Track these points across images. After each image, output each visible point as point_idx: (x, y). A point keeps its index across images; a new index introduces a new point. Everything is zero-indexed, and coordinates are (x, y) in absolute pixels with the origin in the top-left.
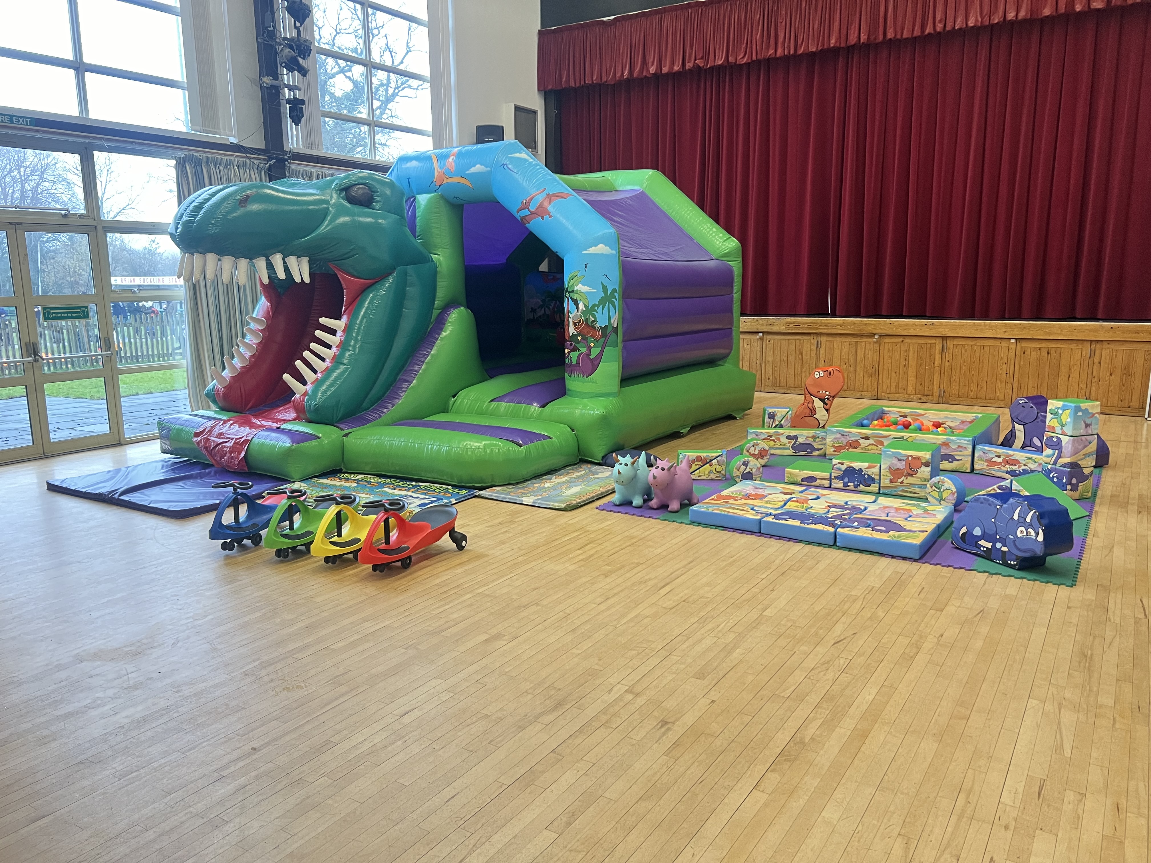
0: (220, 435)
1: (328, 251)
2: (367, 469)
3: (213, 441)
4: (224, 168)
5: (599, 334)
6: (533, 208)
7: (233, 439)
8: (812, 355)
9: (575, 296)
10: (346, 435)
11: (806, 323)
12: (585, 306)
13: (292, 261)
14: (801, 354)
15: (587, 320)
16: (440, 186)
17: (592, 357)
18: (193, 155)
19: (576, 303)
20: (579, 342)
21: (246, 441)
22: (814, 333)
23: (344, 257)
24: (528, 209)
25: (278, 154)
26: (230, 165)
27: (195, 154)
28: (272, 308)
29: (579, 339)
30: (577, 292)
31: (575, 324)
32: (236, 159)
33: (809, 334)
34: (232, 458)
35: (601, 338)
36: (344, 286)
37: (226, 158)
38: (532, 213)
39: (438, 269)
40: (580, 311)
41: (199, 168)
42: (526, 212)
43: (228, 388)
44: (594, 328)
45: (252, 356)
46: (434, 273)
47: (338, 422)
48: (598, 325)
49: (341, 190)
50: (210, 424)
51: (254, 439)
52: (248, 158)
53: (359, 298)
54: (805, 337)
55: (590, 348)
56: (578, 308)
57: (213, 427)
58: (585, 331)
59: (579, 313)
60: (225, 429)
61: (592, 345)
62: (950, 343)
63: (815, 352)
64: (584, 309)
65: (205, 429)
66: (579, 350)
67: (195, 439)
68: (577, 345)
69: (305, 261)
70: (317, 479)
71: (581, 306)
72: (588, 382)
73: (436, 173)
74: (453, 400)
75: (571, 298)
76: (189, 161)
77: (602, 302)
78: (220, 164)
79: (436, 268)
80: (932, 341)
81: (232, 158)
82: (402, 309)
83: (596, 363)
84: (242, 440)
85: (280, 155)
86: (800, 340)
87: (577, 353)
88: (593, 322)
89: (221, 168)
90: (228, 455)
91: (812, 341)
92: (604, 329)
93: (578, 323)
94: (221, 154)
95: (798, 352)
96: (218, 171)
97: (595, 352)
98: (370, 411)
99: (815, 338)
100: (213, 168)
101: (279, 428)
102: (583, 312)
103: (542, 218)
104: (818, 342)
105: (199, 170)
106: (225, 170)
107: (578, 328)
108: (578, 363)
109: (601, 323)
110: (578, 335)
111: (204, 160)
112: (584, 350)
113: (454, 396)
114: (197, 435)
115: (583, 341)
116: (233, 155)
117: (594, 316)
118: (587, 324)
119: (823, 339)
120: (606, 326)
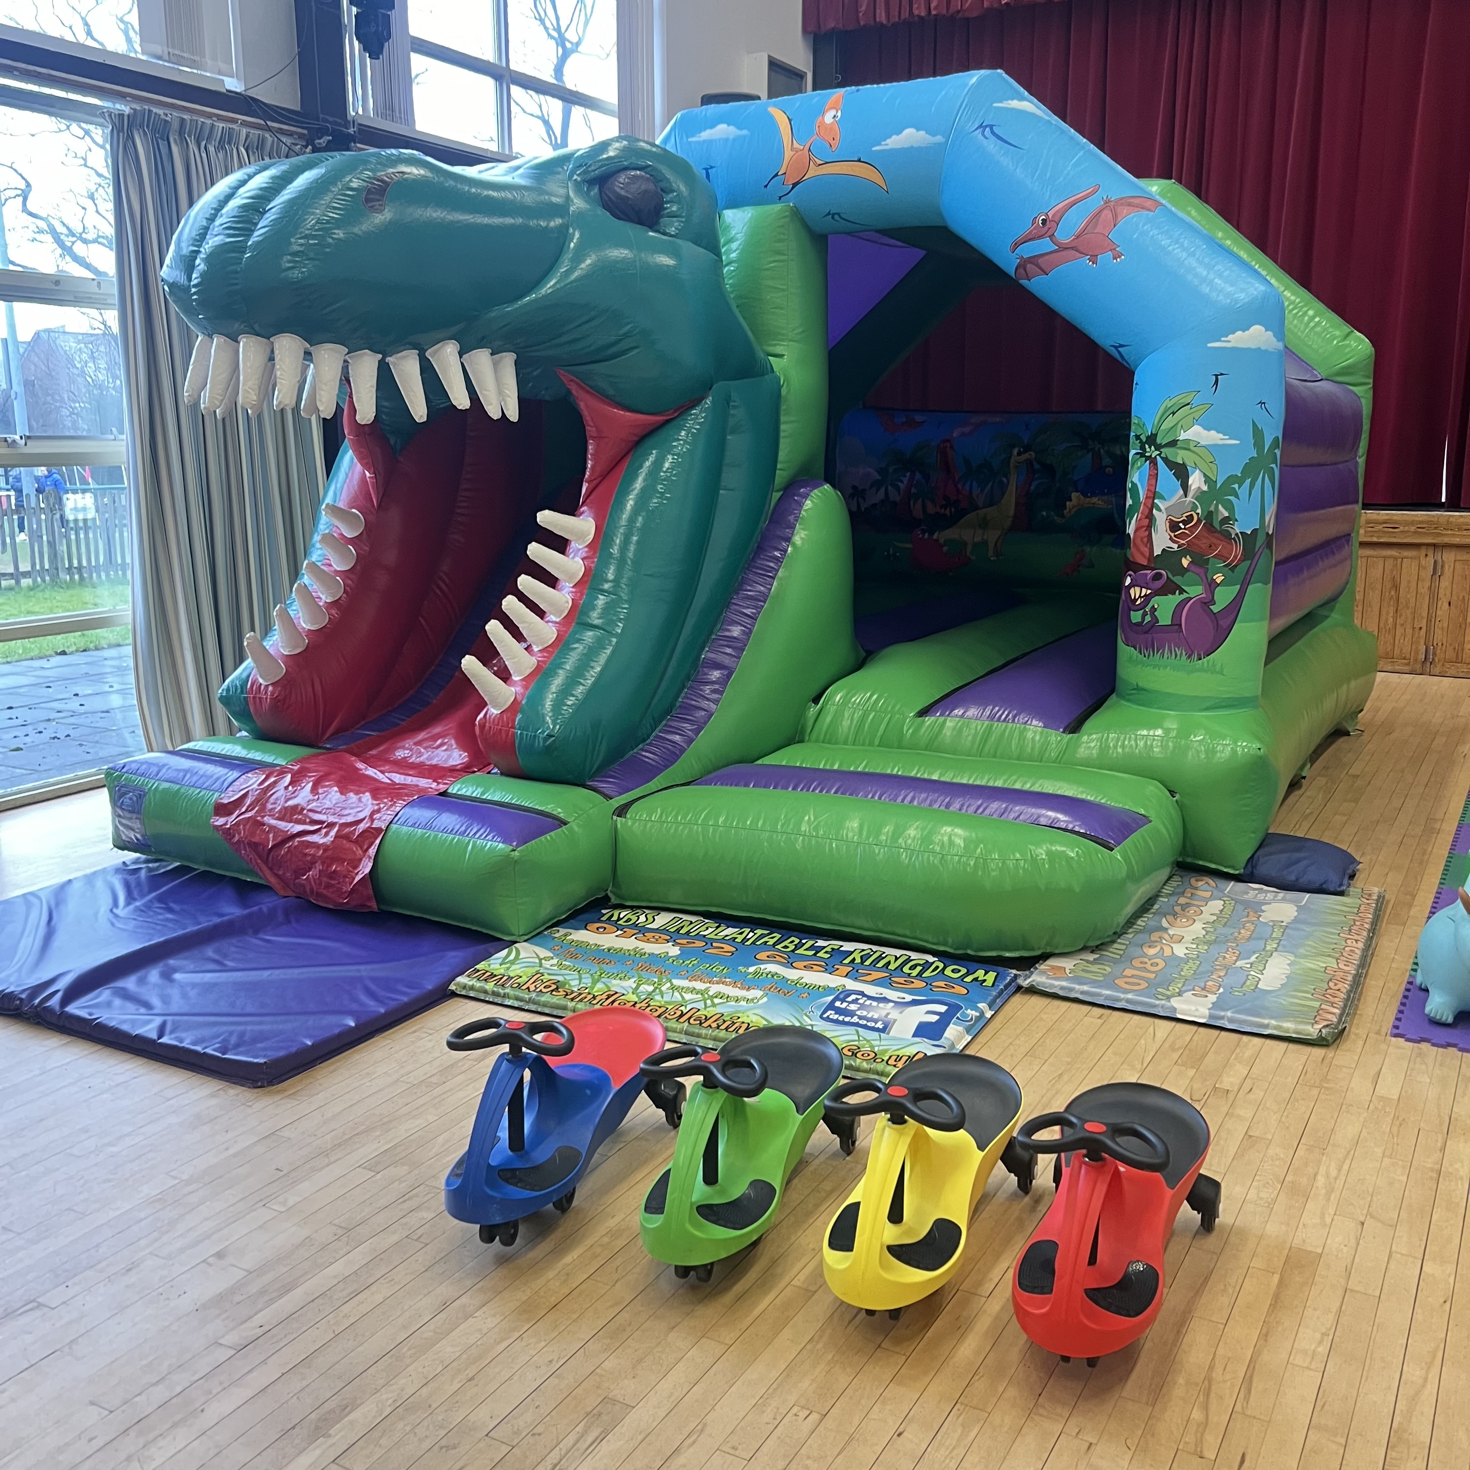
0: (291, 813)
1: (564, 339)
2: (675, 896)
3: (272, 828)
4: (217, 150)
5: (1238, 551)
6: (1065, 233)
7: (331, 825)
8: (1421, 590)
9: (1180, 456)
10: (622, 811)
11: (1412, 523)
12: (1207, 480)
13: (481, 359)
14: (1396, 587)
15: (1210, 515)
16: (795, 185)
17: (1215, 609)
18: (150, 111)
19: (1181, 473)
20: (1183, 571)
21: (372, 833)
22: (1428, 545)
23: (601, 356)
24: (1052, 236)
25: (335, 123)
26: (229, 143)
27: (155, 110)
28: (377, 485)
29: (1185, 562)
30: (1187, 445)
31: (1174, 526)
32: (244, 131)
33: (1417, 546)
34: (333, 875)
35: (1242, 560)
36: (590, 430)
37: (221, 125)
38: (1062, 248)
39: (784, 391)
40: (1191, 494)
41: (163, 145)
42: (1045, 245)
43: (286, 684)
44: (1227, 536)
45: (335, 604)
46: (776, 398)
47: (592, 778)
48: (1237, 529)
49: (591, 182)
50: (253, 781)
51: (394, 827)
52: (269, 129)
53: (628, 460)
54: (1406, 553)
55: (1212, 586)
56: (1185, 487)
57: (265, 793)
58: (1203, 543)
59: (1189, 499)
60: (303, 796)
61: (1219, 578)
63: (1427, 584)
64: (1205, 488)
65: (245, 796)
66: (1182, 591)
67: (220, 821)
68: (1177, 579)
69: (508, 360)
70: (562, 931)
71: (1196, 481)
72: (1202, 670)
73: (788, 154)
74: (813, 710)
75: (1166, 460)
76: (141, 126)
77: (1251, 470)
78: (209, 139)
79: (780, 387)
81: (234, 126)
82: (719, 489)
83: (1224, 623)
84: (362, 827)
85: (339, 125)
86: (1396, 558)
87: (1174, 599)
88: (1226, 520)
89: (211, 149)
90: (319, 866)
91: (1423, 562)
92: (1249, 539)
93: (1185, 522)
94: (210, 116)
95: (1388, 585)
96: (204, 155)
97: (1223, 597)
98: (650, 744)
99: (1430, 554)
100: (193, 146)
101: (444, 794)
102: (1201, 496)
103: (1094, 259)
104: (1435, 562)
105: (164, 150)
106: (221, 155)
107: (1183, 536)
108: (1176, 624)
109: (1244, 524)
110: (1182, 553)
111: (176, 125)
112: (1195, 591)
113: (816, 700)
114: (222, 809)
115: (1193, 568)
116: (234, 121)
117: (1230, 507)
118: (1209, 526)
119: (1449, 557)
120: (1255, 531)
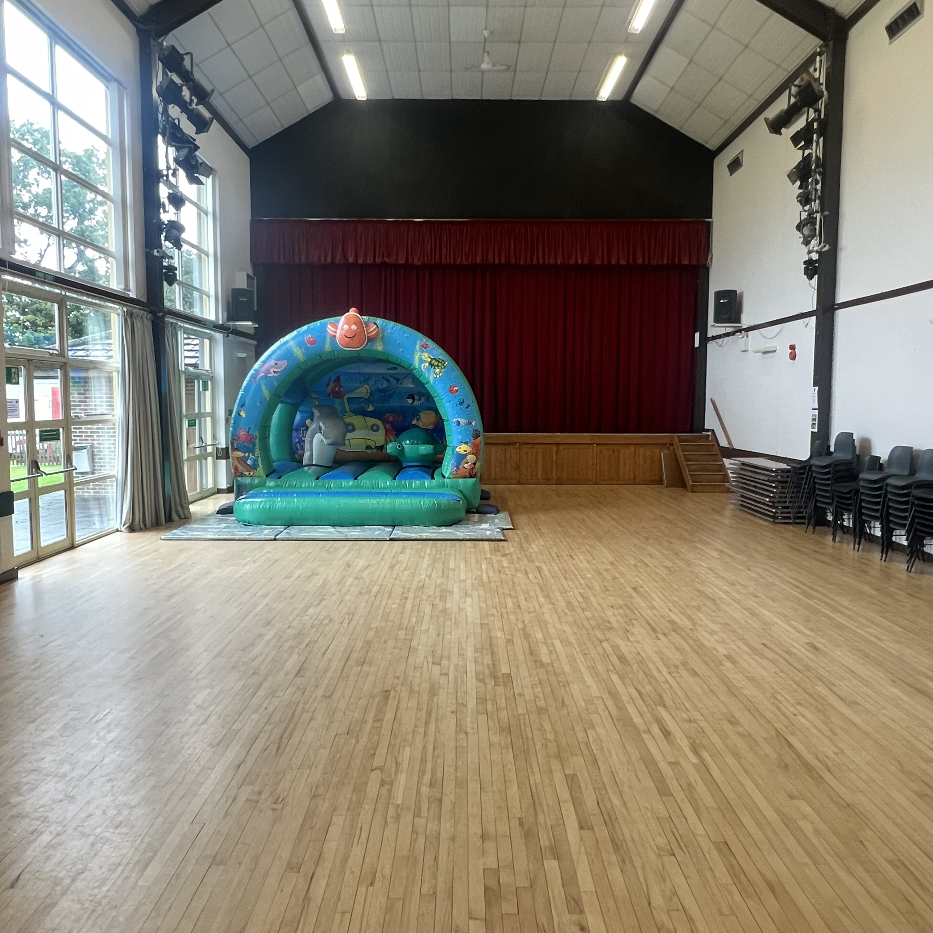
62: (561, 447)
80: (551, 446)
